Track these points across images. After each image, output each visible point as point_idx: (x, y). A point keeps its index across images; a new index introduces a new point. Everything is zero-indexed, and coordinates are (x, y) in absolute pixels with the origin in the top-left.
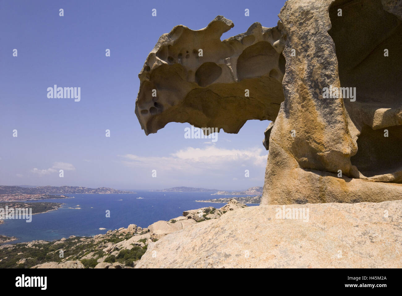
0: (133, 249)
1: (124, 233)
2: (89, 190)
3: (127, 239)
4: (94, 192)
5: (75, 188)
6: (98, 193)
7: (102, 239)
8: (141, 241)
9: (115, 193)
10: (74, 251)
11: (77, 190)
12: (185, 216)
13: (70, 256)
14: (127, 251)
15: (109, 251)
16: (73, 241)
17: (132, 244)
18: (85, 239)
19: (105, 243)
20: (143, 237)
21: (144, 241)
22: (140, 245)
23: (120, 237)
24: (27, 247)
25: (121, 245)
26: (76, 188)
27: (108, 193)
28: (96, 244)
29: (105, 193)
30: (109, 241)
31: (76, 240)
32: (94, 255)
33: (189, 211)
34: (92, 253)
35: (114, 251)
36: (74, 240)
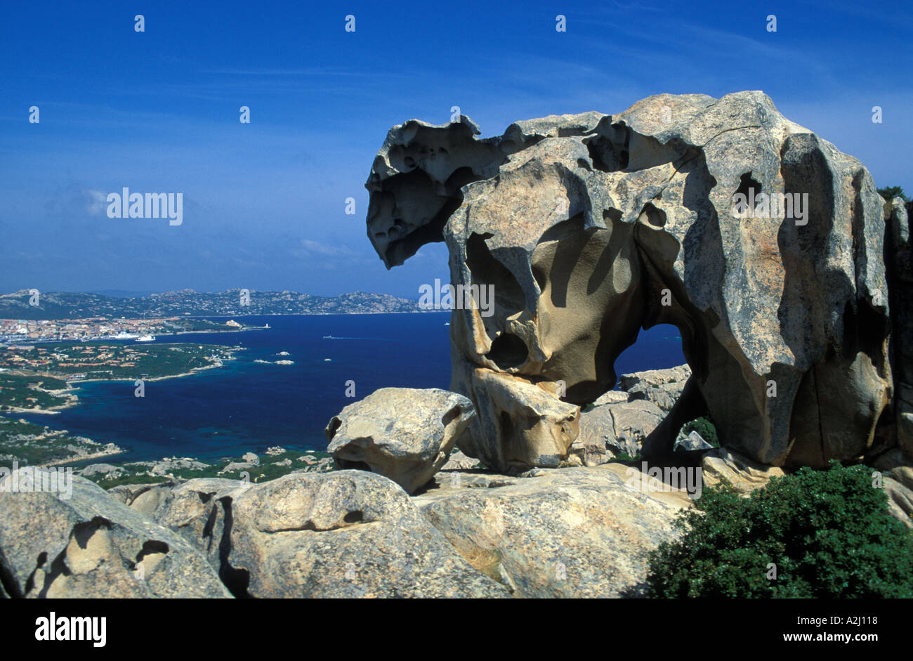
2: (315, 301)
4: (332, 309)
5: (267, 297)
6: (343, 311)
9: (401, 309)
11: (277, 302)
12: (625, 389)
16: (278, 464)
18: (313, 458)
24: (153, 475)
26: (274, 296)
27: (378, 312)
29: (368, 310)
31: (290, 462)
33: (638, 374)
36: (281, 460)
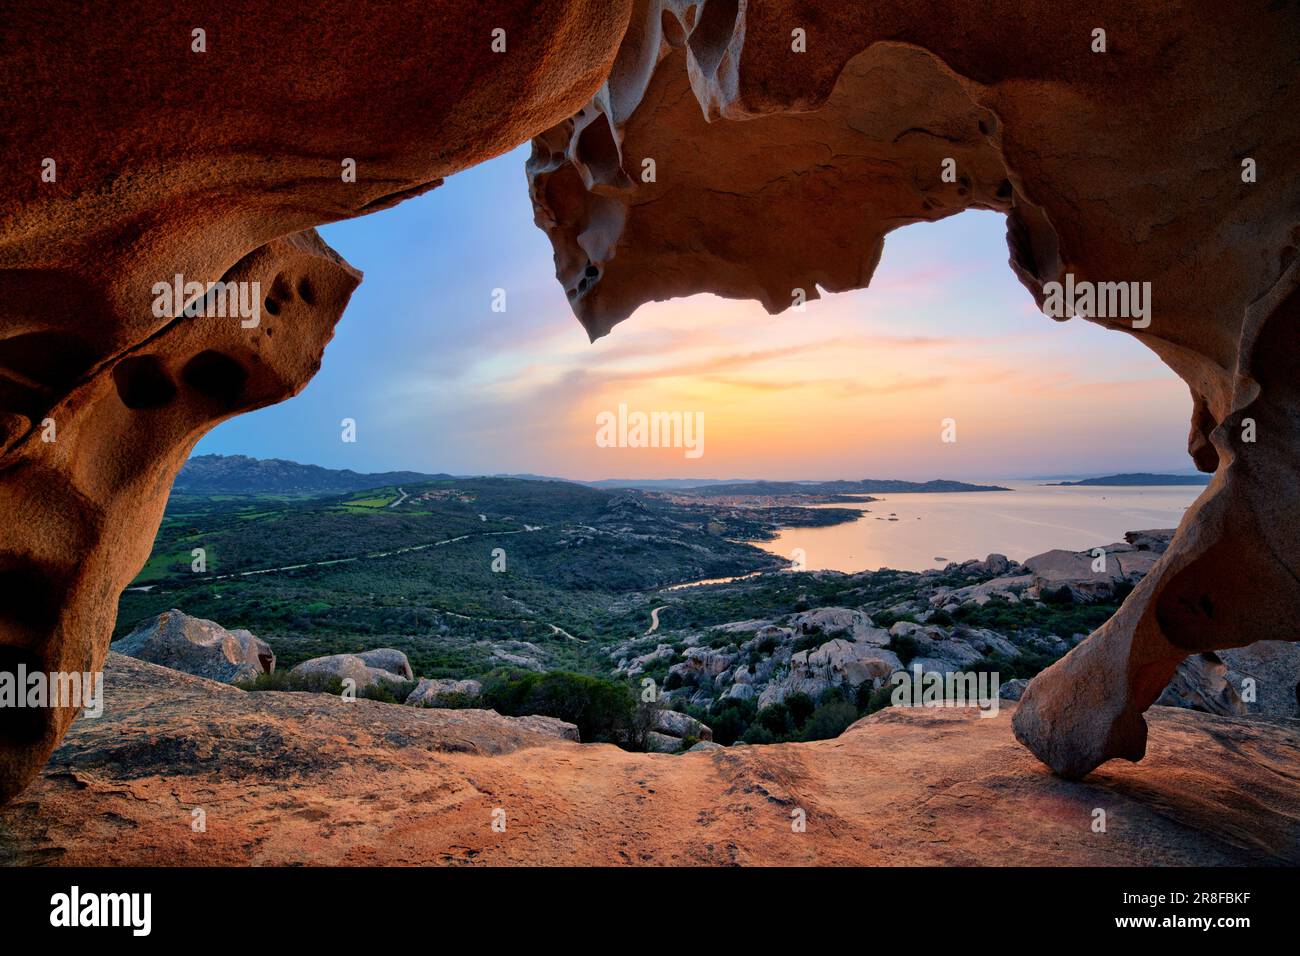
0: (987, 605)
1: (979, 570)
3: (981, 581)
7: (932, 578)
8: (1010, 589)
10: (880, 593)
13: (873, 603)
14: (974, 607)
15: (942, 603)
17: (991, 595)
19: (936, 585)
20: (1017, 581)
21: (1017, 591)
22: (1008, 598)
23: (969, 578)
25: (968, 594)
28: (922, 587)
30: (943, 583)
32: (911, 607)
34: (909, 603)
35: (950, 602)
